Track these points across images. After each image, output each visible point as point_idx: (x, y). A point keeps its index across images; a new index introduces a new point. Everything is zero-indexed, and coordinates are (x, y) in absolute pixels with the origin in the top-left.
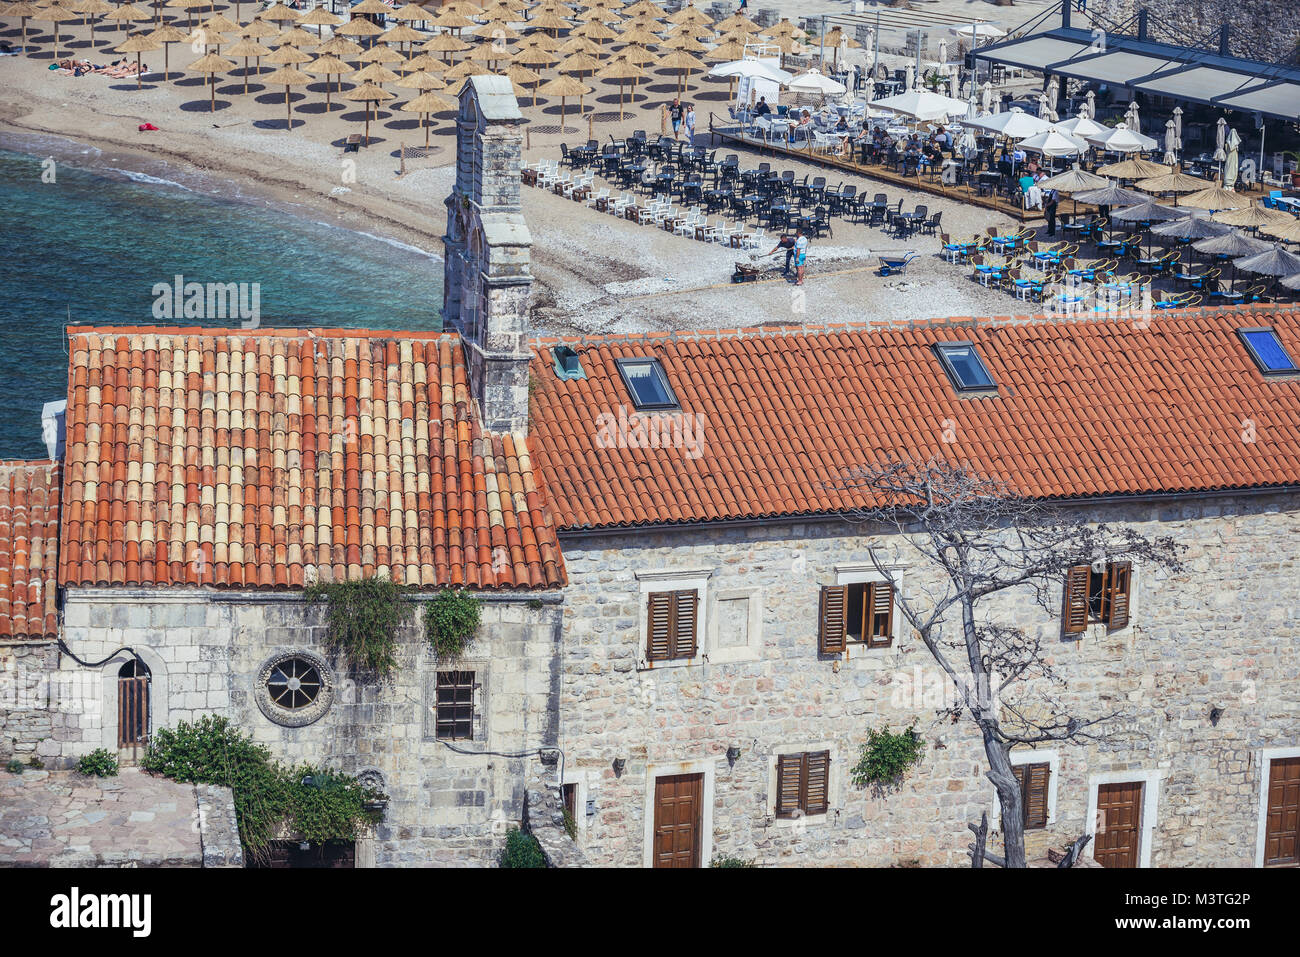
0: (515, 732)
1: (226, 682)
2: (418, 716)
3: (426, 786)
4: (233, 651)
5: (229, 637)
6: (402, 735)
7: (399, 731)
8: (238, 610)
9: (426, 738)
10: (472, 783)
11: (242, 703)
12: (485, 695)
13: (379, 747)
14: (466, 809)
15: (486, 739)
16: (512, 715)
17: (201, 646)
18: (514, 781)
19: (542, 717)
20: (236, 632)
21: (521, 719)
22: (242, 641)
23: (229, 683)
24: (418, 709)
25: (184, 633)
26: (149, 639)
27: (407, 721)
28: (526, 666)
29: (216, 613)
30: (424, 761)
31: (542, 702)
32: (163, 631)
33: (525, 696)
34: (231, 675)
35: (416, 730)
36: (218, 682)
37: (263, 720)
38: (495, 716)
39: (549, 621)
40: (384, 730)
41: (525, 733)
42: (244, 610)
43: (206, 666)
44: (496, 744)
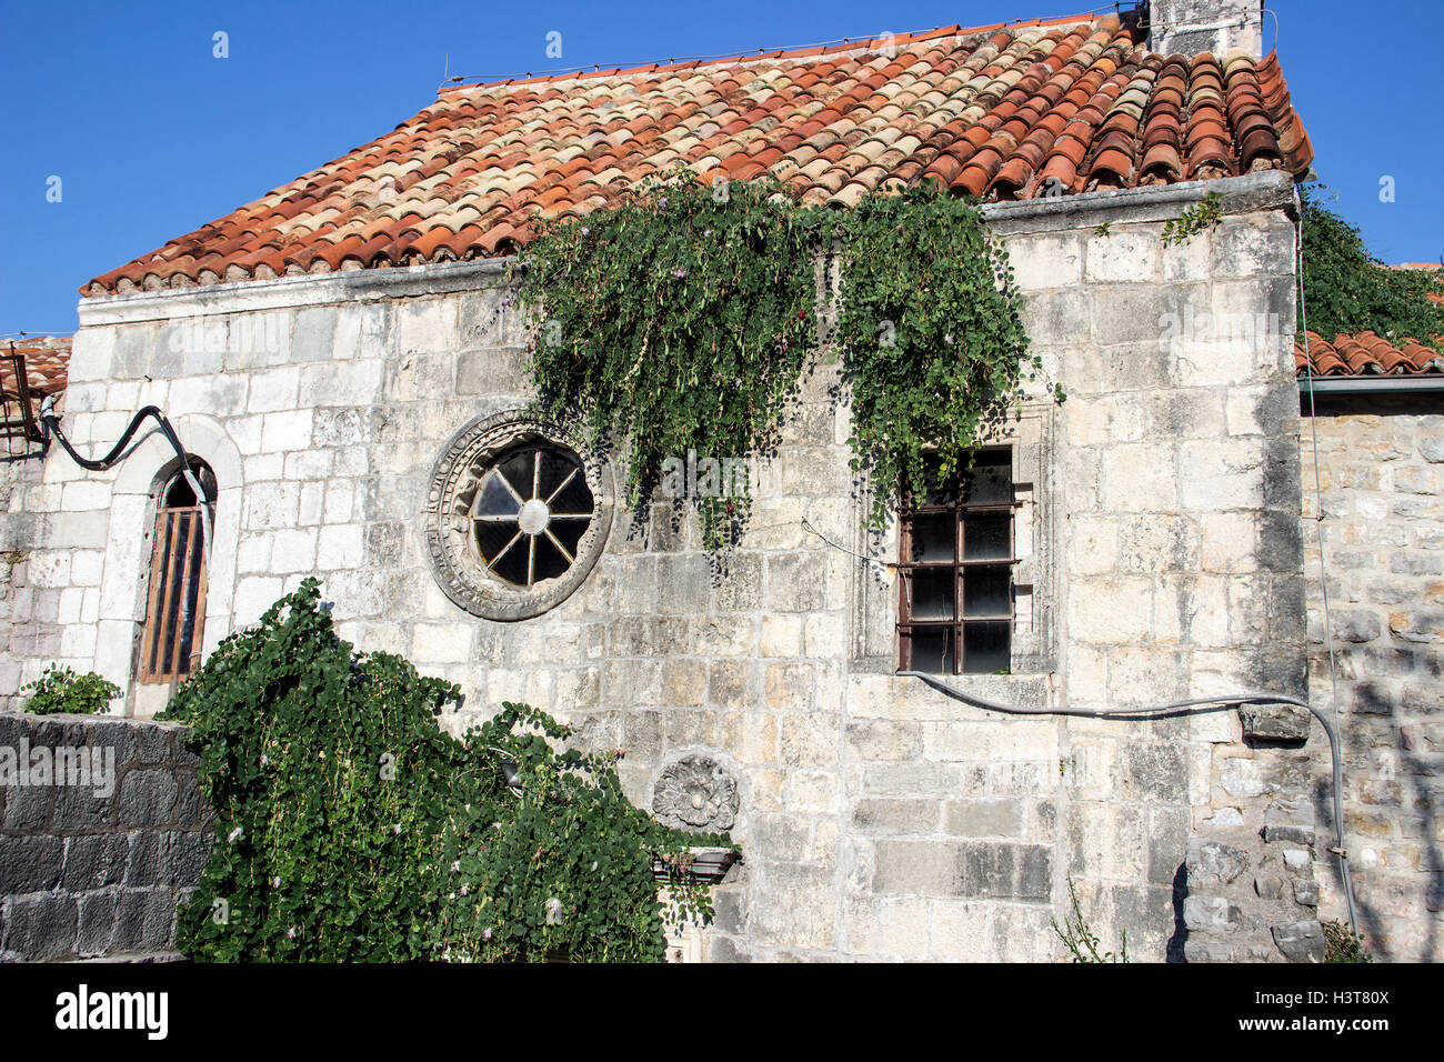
0: (1147, 643)
1: (360, 500)
2: (838, 590)
3: (862, 818)
4: (383, 419)
5: (377, 383)
6: (792, 651)
7: (782, 634)
8: (403, 312)
9: (862, 660)
10: (1006, 815)
11: (391, 557)
12: (1045, 519)
13: (725, 687)
14: (988, 907)
15: (1051, 668)
16: (1134, 586)
17: (317, 409)
18: (1152, 814)
19: (1239, 591)
20: (394, 366)
21: (1168, 596)
22: (404, 392)
23: (369, 502)
24: (839, 565)
25: (287, 379)
26: (214, 397)
27: (807, 602)
28: (1175, 420)
29: (356, 323)
30: (857, 734)
31: (1238, 539)
32: (244, 378)
33: (1181, 524)
34: (372, 481)
35: (831, 634)
36: (345, 501)
37: (435, 601)
38: (1079, 590)
39: (1247, 265)
40: (741, 635)
41: (1183, 648)
42: (416, 312)
43: (322, 460)
44: (1085, 683)
